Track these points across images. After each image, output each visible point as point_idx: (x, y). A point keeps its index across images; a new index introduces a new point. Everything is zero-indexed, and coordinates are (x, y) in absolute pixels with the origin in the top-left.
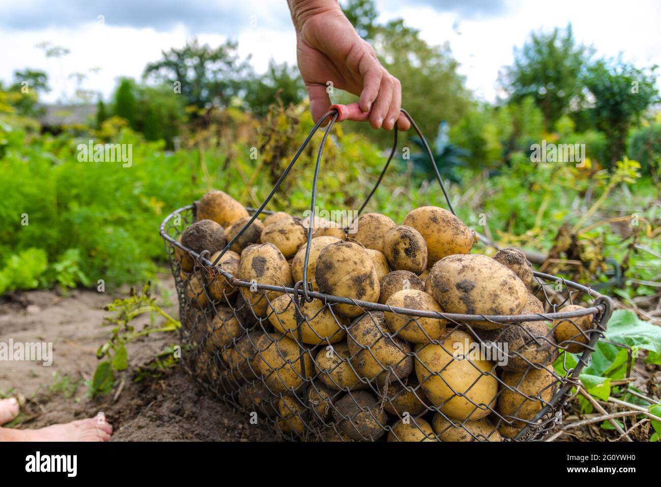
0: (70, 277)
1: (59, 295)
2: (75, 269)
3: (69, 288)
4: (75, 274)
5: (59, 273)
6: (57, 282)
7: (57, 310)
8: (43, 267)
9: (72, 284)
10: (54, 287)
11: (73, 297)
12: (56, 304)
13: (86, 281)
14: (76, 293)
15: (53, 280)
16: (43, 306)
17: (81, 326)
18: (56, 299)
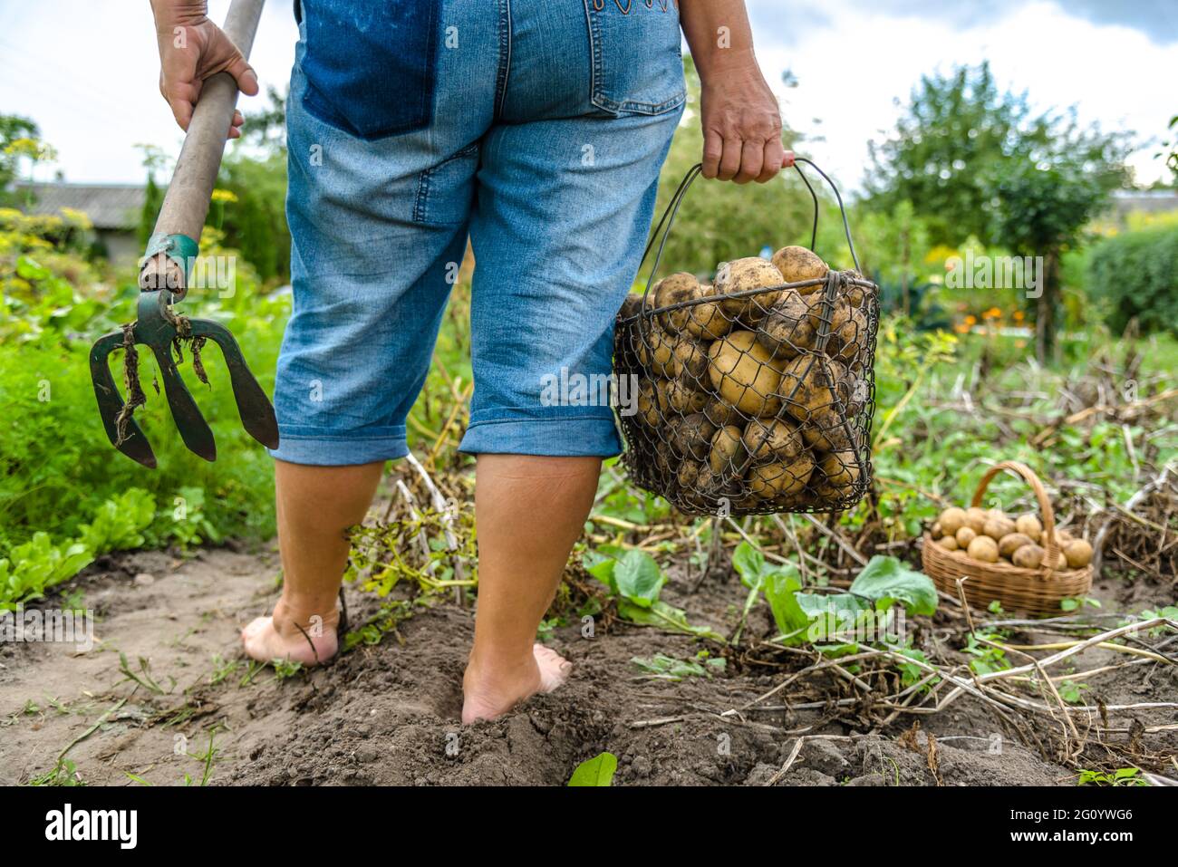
0: (191, 530)
1: (177, 557)
2: (198, 518)
3: (190, 545)
4: (199, 524)
5: (175, 524)
6: (173, 537)
7: (180, 578)
8: (150, 516)
9: (196, 540)
10: (169, 544)
11: (198, 558)
12: (176, 571)
13: (214, 535)
14: (200, 552)
15: (166, 534)
16: (158, 574)
17: (224, 599)
18: (175, 563)
